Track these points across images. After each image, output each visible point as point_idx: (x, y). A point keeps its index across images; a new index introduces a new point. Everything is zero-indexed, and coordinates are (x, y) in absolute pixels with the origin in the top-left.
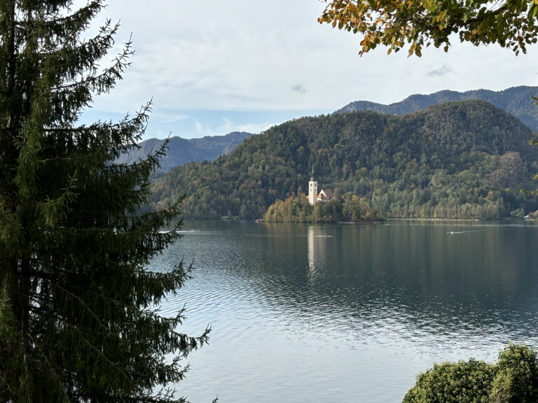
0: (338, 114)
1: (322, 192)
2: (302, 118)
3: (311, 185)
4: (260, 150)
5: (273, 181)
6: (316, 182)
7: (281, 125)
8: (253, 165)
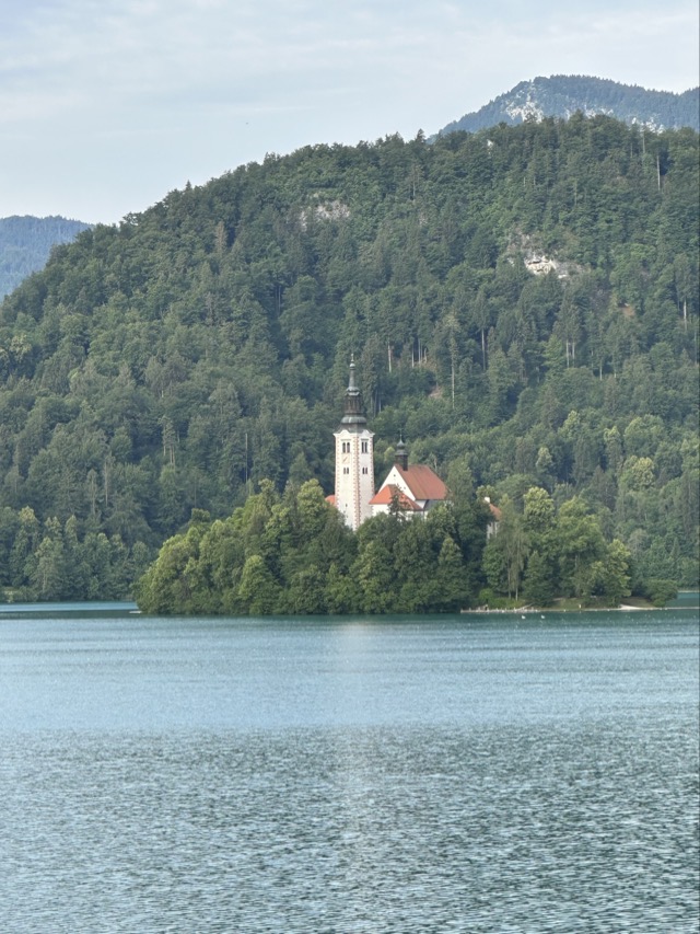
0: (463, 135)
1: (394, 477)
2: (307, 154)
3: (346, 448)
4: (119, 295)
5: (182, 430)
6: (367, 435)
7: (212, 183)
8: (90, 363)
